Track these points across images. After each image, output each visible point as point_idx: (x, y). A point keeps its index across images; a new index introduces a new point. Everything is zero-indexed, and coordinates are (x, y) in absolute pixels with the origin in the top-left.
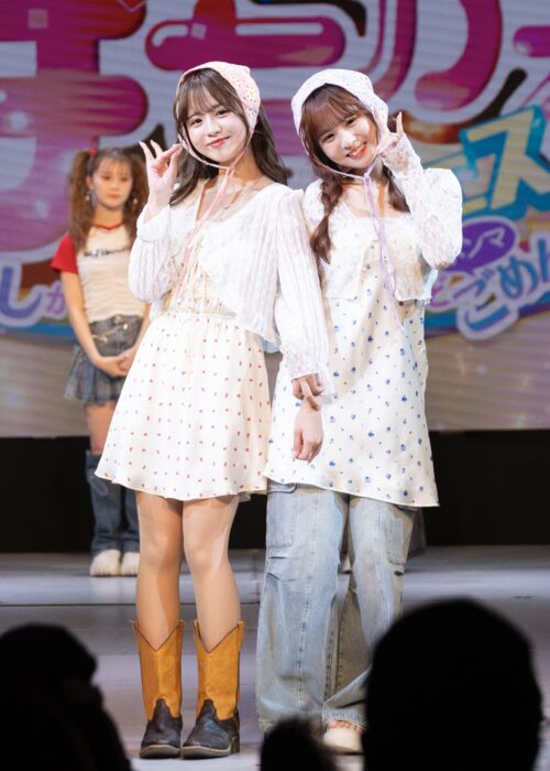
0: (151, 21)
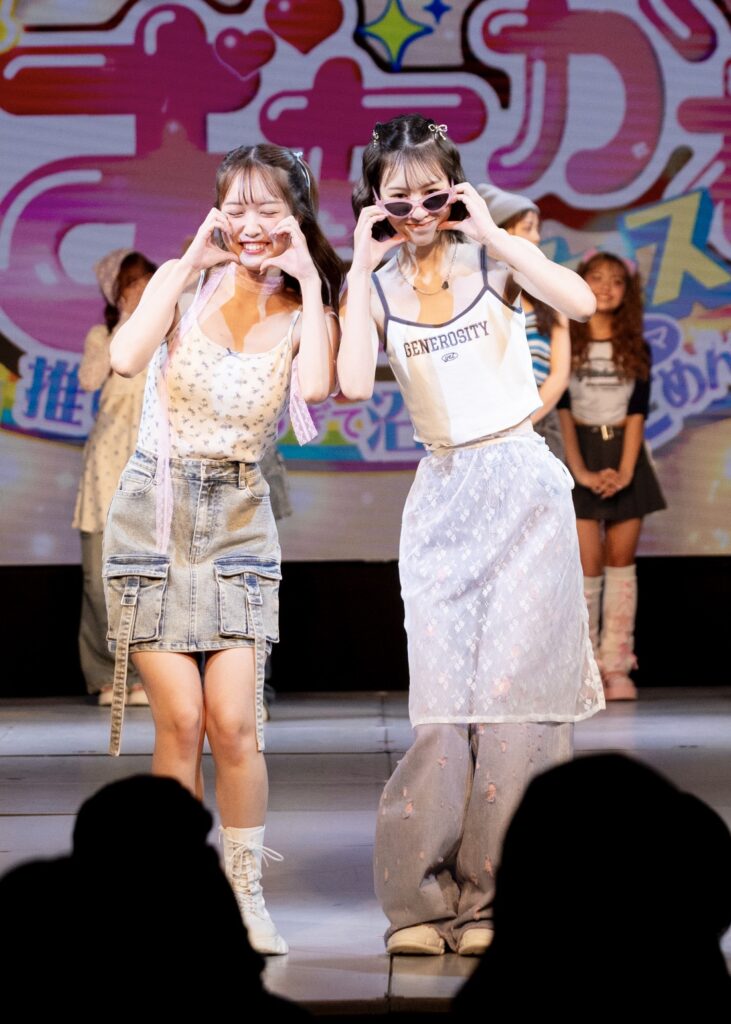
0: (265, 91)
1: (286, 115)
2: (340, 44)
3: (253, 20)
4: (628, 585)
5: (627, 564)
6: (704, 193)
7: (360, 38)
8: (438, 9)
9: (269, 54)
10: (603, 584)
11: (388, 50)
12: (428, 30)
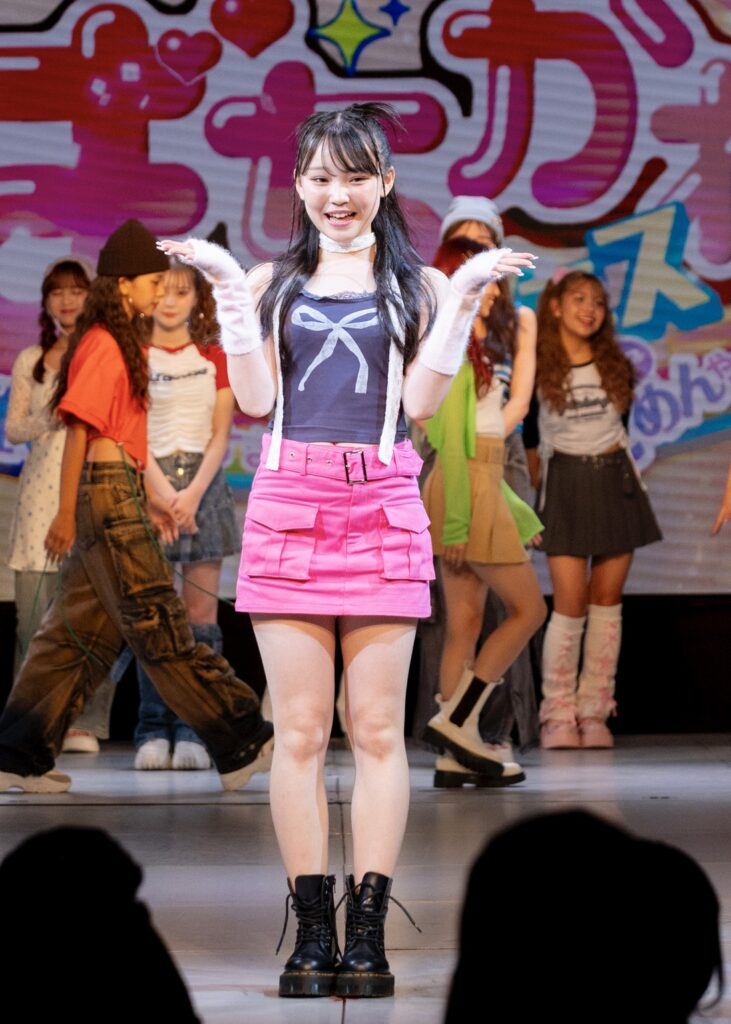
0: (211, 97)
1: (233, 122)
2: (291, 47)
3: (198, 21)
4: (613, 625)
5: (613, 603)
6: (680, 207)
7: (312, 41)
8: (395, 10)
9: (215, 56)
10: (585, 626)
11: (342, 55)
12: (384, 33)
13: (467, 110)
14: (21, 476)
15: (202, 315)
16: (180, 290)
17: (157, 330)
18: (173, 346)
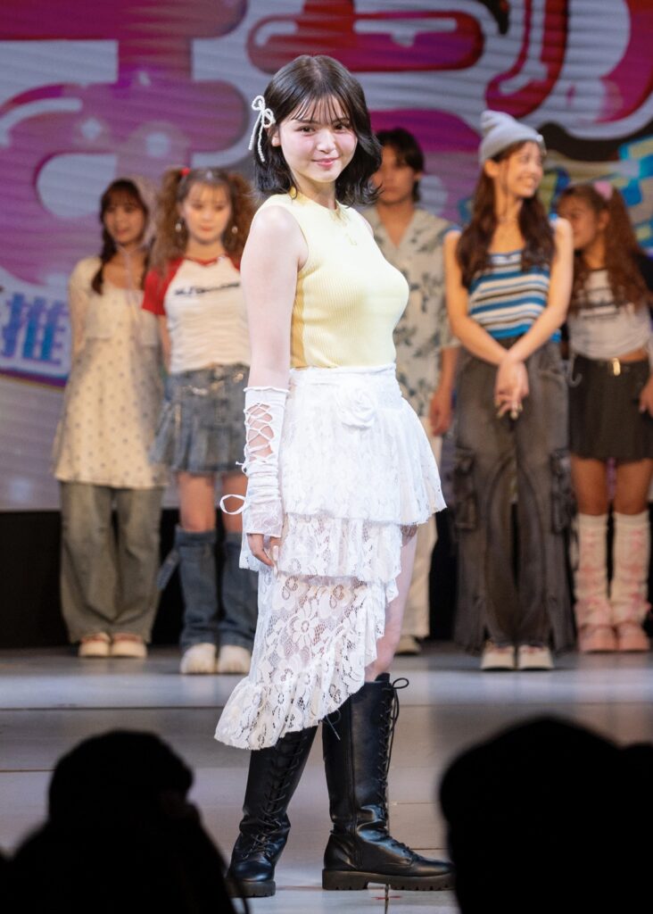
1: (275, 39)
4: (640, 533)
5: (637, 512)
13: (504, 27)
14: (68, 387)
15: (235, 229)
16: (218, 204)
17: (192, 244)
18: (206, 258)
